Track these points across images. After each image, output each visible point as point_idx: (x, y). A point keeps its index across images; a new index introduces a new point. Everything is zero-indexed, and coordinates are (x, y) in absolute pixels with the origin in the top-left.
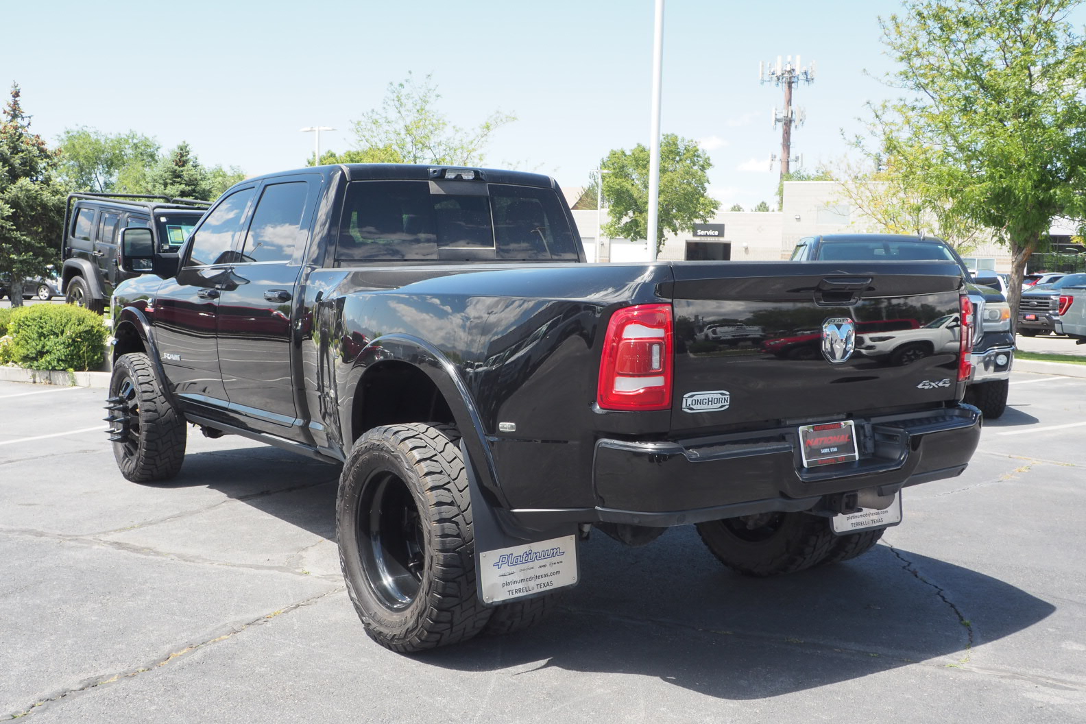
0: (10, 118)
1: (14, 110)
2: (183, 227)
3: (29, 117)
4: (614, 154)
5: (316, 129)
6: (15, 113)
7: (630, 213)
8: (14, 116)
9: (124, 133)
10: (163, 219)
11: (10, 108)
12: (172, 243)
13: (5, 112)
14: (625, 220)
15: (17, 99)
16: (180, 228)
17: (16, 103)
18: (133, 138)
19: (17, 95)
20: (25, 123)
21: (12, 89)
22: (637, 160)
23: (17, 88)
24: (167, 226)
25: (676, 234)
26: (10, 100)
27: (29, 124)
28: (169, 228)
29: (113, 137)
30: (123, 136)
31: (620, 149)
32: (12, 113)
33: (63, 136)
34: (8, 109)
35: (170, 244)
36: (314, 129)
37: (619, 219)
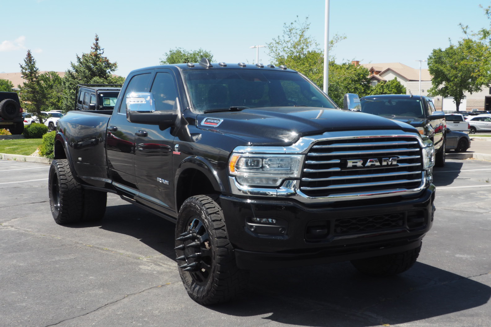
0: (94, 50)
1: (96, 47)
2: (110, 98)
3: (103, 49)
4: (435, 51)
5: (257, 46)
6: (97, 47)
7: (444, 83)
8: (96, 50)
9: (198, 50)
10: (102, 95)
11: (94, 46)
12: (105, 105)
13: (92, 48)
14: (441, 86)
15: (97, 42)
16: (109, 99)
17: (97, 43)
18: (200, 53)
19: (97, 40)
20: (101, 52)
21: (95, 37)
22: (447, 53)
23: (97, 37)
24: (103, 98)
25: (471, 93)
26: (95, 42)
27: (103, 52)
28: (104, 99)
29: (192, 52)
30: (197, 52)
31: (438, 48)
32: (95, 48)
33: (169, 53)
34: (93, 46)
35: (104, 106)
36: (256, 47)
37: (437, 86)
